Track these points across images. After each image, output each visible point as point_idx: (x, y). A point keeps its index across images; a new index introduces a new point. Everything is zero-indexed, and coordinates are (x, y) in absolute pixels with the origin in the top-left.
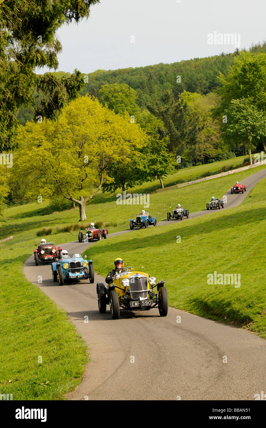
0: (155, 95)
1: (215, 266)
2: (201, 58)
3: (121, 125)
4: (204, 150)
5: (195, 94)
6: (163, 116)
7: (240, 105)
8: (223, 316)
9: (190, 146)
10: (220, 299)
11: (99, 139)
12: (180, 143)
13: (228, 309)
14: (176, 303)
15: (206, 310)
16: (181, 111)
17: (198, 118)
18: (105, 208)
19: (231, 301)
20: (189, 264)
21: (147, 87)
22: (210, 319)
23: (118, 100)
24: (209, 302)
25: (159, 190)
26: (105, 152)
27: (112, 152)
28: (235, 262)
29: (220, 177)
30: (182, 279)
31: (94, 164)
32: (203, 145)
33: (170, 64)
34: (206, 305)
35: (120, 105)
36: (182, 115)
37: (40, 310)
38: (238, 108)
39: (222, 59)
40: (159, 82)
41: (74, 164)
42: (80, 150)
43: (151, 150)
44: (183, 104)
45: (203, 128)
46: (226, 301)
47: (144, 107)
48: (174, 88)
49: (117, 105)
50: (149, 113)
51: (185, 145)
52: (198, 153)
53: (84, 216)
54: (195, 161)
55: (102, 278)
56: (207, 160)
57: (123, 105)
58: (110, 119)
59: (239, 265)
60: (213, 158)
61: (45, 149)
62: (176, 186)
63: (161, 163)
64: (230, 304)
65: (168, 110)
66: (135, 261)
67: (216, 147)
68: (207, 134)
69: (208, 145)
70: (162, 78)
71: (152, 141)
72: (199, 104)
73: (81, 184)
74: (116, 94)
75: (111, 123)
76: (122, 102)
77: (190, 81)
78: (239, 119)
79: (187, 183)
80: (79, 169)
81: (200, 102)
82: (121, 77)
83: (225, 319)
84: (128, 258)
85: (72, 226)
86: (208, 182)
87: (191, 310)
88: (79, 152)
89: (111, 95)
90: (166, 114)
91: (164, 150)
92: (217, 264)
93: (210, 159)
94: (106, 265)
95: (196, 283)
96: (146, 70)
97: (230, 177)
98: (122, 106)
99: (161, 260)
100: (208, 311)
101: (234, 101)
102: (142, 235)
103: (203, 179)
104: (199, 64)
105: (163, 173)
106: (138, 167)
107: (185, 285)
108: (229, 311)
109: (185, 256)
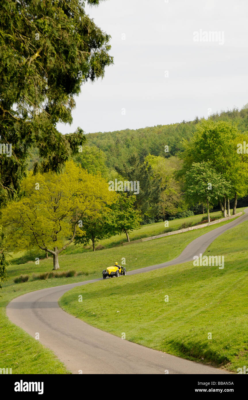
0: (122, 157)
1: (185, 311)
2: (164, 125)
3: (93, 184)
4: (166, 209)
5: (159, 157)
6: (129, 176)
7: (200, 168)
8: (199, 357)
9: (153, 204)
10: (196, 342)
11: (73, 195)
12: (144, 201)
13: (205, 351)
14: (153, 344)
15: (183, 351)
16: (146, 172)
17: (161, 179)
18: (76, 258)
19: (207, 343)
20: (160, 309)
21: (114, 150)
22: (187, 359)
23: (89, 162)
24: (186, 344)
25: (126, 243)
26: (77, 207)
27: (85, 208)
28: (203, 309)
29: (181, 233)
30: (155, 323)
31: (68, 218)
32: (165, 204)
33: (135, 130)
34: (182, 347)
35: (91, 166)
36: (147, 177)
37: (26, 350)
38: (198, 170)
39: (183, 126)
40: (125, 146)
41: (50, 218)
42: (56, 205)
43: (119, 207)
44: (148, 167)
45: (165, 188)
46: (202, 343)
47: (112, 168)
48: (139, 152)
49: (88, 166)
50: (117, 173)
51: (148, 203)
52: (160, 211)
53: (57, 266)
54: (157, 218)
55: (80, 321)
56: (168, 217)
57: (93, 165)
58: (83, 178)
59: (207, 311)
60: (173, 216)
61: (24, 204)
62: (141, 240)
63: (128, 219)
64: (206, 345)
65: (134, 171)
66: (110, 306)
67: (177, 205)
68: (168, 194)
69: (169, 204)
70: (128, 142)
71: (120, 198)
72: (162, 166)
73: (56, 236)
74: (87, 156)
75: (85, 181)
76: (92, 163)
77: (154, 146)
78: (199, 181)
79: (151, 237)
80: (54, 223)
81: (163, 165)
82: (91, 140)
83: (202, 360)
84: (104, 303)
85: (47, 274)
86: (170, 237)
87: (168, 351)
88: (55, 207)
89: (82, 156)
90: (132, 175)
91: (131, 207)
92: (186, 310)
93: (171, 216)
94: (83, 309)
95: (168, 327)
96: (113, 135)
97: (190, 233)
98: (92, 167)
99: (135, 305)
100: (184, 352)
101: (195, 164)
102: (114, 283)
103: (165, 234)
104: (162, 130)
105: (129, 228)
106: (107, 222)
107: (158, 329)
108: (206, 352)
109: (157, 302)
